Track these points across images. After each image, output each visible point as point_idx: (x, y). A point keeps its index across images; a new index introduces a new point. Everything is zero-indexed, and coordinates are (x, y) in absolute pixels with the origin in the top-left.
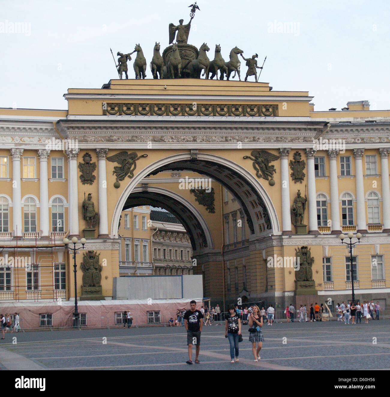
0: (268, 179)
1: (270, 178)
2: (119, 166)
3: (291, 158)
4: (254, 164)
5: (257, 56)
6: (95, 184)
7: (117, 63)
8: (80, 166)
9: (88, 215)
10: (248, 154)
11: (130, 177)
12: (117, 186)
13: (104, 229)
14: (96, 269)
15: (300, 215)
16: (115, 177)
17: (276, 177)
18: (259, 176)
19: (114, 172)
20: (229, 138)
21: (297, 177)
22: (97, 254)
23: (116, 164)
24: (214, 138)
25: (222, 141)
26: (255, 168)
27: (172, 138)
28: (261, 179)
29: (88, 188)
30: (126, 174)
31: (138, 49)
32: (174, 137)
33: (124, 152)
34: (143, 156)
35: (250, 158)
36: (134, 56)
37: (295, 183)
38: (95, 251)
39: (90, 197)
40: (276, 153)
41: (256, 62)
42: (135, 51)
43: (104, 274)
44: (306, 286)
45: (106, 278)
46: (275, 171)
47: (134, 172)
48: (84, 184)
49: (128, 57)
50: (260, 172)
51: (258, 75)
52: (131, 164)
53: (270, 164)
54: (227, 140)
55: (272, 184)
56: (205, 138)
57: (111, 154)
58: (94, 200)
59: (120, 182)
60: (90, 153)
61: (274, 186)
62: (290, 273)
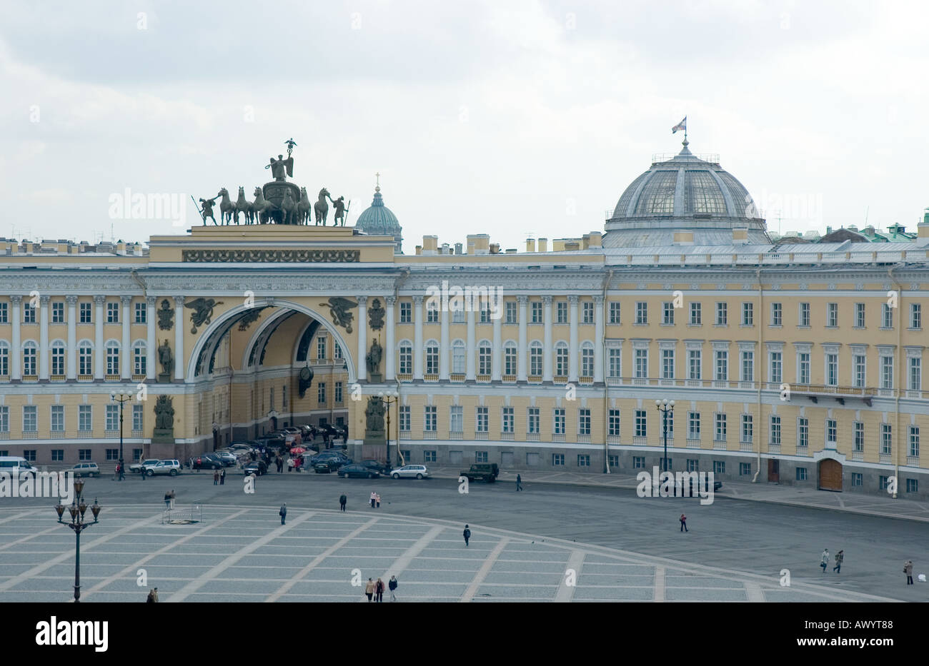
0: (345, 327)
1: (347, 326)
2: (196, 312)
3: (370, 305)
4: (331, 311)
5: (342, 198)
6: (172, 330)
7: (201, 209)
8: (159, 312)
9: (164, 360)
10: (326, 301)
11: (207, 323)
12: (194, 332)
13: (178, 374)
14: (168, 413)
15: (375, 364)
16: (192, 323)
17: (353, 323)
18: (336, 324)
19: (191, 318)
20: (305, 286)
21: (375, 325)
22: (170, 398)
23: (194, 311)
24: (289, 286)
25: (296, 289)
26: (332, 314)
27: (247, 286)
28: (339, 326)
29: (165, 334)
30: (202, 321)
31: (224, 193)
32: (248, 285)
33: (201, 300)
34: (219, 303)
35: (327, 304)
36: (219, 201)
37: (374, 330)
39: (167, 343)
40: (355, 301)
41: (343, 204)
42: (219, 196)
43: (176, 417)
44: (375, 436)
45: (179, 421)
46: (353, 318)
47: (211, 319)
48: (162, 329)
49: (211, 203)
50: (337, 320)
51: (344, 218)
52: (208, 311)
53: (347, 312)
54: (302, 289)
55: (349, 331)
56: (279, 285)
57: (188, 301)
58: (171, 346)
59: (197, 328)
60: (169, 300)
61: (352, 334)
62: (361, 421)
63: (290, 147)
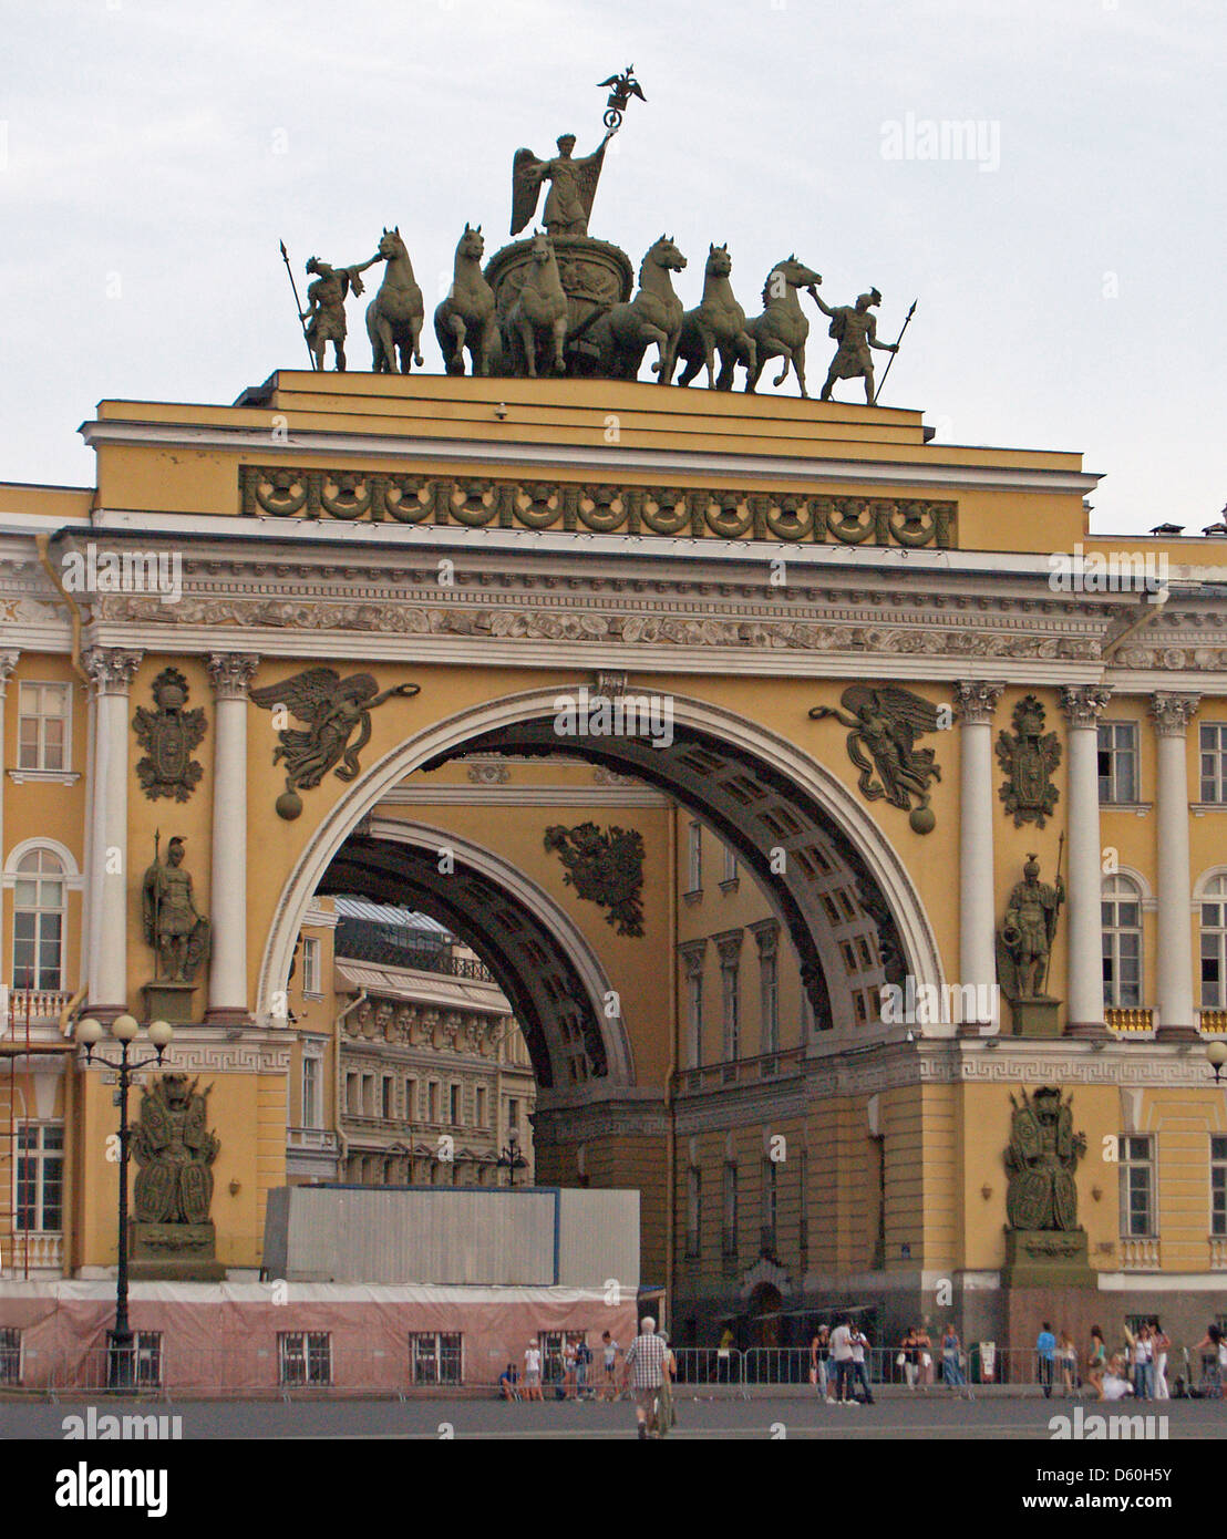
0: (906, 807)
1: (914, 802)
2: (303, 727)
3: (1005, 722)
4: (851, 739)
5: (875, 297)
6: (198, 797)
7: (306, 305)
8: (141, 722)
9: (168, 925)
10: (832, 700)
11: (345, 777)
12: (288, 812)
13: (230, 991)
14: (193, 1150)
15: (1035, 957)
16: (281, 773)
18: (869, 793)
19: (280, 753)
20: (756, 632)
21: (1026, 800)
22: (200, 1090)
24: (692, 628)
25: (725, 643)
27: (523, 623)
28: (880, 804)
29: (170, 815)
30: (328, 765)
31: (392, 251)
32: (529, 618)
34: (399, 692)
35: (836, 715)
37: (1018, 825)
38: (192, 1079)
39: (176, 851)
41: (871, 326)
42: (377, 259)
43: (222, 1173)
44: (1050, 1253)
45: (234, 1189)
46: (935, 772)
48: (152, 796)
49: (349, 279)
50: (876, 777)
52: (350, 724)
53: (918, 746)
54: (745, 640)
55: (921, 828)
56: (656, 626)
57: (270, 679)
58: (192, 865)
59: (302, 793)
60: (185, 670)
61: (929, 837)
62: (986, 1194)
63: (618, 102)
